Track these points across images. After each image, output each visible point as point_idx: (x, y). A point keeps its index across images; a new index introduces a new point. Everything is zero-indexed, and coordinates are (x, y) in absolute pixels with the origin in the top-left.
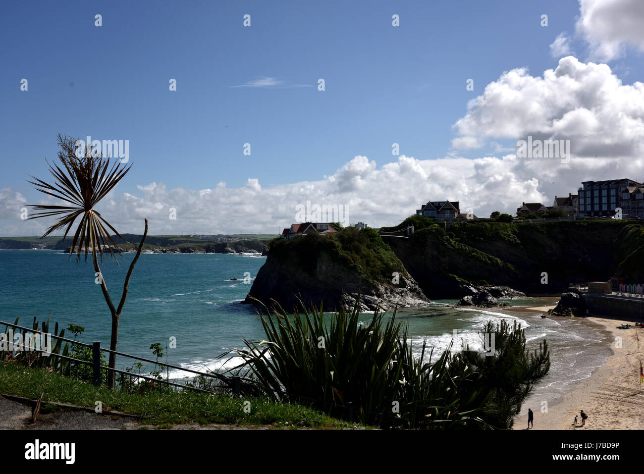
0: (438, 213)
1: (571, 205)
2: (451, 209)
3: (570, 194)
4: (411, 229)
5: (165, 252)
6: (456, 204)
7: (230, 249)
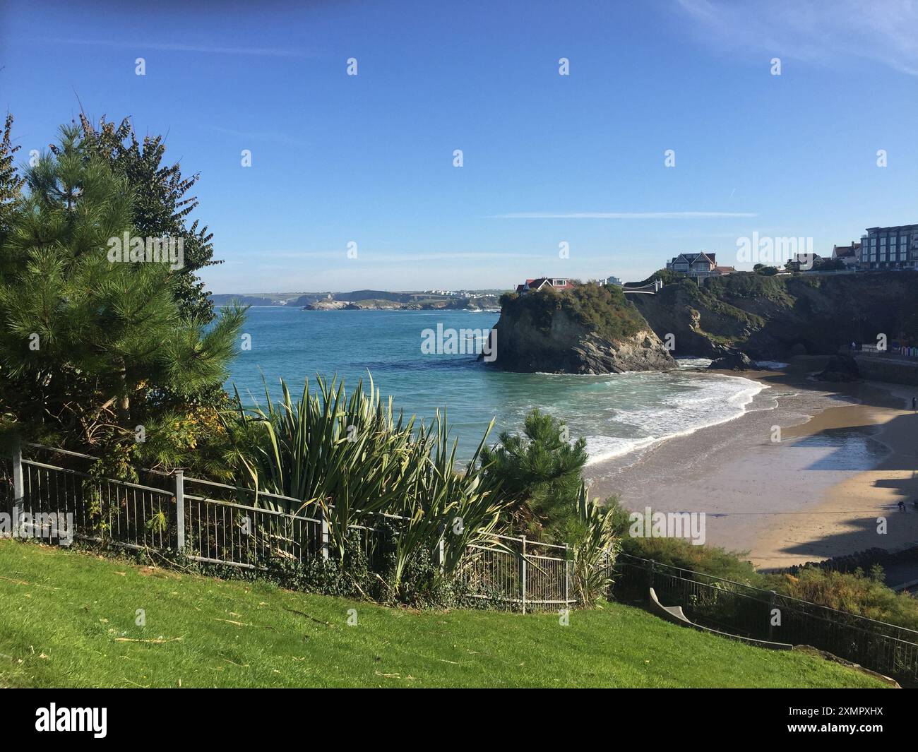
0: (691, 266)
1: (854, 255)
2: (707, 262)
3: (853, 242)
4: (659, 284)
5: (405, 308)
6: (712, 256)
7: (473, 305)
